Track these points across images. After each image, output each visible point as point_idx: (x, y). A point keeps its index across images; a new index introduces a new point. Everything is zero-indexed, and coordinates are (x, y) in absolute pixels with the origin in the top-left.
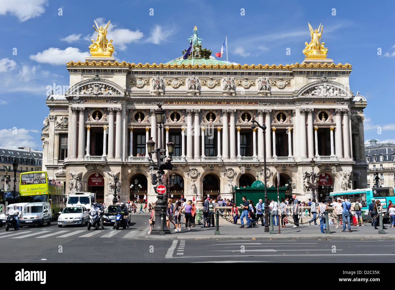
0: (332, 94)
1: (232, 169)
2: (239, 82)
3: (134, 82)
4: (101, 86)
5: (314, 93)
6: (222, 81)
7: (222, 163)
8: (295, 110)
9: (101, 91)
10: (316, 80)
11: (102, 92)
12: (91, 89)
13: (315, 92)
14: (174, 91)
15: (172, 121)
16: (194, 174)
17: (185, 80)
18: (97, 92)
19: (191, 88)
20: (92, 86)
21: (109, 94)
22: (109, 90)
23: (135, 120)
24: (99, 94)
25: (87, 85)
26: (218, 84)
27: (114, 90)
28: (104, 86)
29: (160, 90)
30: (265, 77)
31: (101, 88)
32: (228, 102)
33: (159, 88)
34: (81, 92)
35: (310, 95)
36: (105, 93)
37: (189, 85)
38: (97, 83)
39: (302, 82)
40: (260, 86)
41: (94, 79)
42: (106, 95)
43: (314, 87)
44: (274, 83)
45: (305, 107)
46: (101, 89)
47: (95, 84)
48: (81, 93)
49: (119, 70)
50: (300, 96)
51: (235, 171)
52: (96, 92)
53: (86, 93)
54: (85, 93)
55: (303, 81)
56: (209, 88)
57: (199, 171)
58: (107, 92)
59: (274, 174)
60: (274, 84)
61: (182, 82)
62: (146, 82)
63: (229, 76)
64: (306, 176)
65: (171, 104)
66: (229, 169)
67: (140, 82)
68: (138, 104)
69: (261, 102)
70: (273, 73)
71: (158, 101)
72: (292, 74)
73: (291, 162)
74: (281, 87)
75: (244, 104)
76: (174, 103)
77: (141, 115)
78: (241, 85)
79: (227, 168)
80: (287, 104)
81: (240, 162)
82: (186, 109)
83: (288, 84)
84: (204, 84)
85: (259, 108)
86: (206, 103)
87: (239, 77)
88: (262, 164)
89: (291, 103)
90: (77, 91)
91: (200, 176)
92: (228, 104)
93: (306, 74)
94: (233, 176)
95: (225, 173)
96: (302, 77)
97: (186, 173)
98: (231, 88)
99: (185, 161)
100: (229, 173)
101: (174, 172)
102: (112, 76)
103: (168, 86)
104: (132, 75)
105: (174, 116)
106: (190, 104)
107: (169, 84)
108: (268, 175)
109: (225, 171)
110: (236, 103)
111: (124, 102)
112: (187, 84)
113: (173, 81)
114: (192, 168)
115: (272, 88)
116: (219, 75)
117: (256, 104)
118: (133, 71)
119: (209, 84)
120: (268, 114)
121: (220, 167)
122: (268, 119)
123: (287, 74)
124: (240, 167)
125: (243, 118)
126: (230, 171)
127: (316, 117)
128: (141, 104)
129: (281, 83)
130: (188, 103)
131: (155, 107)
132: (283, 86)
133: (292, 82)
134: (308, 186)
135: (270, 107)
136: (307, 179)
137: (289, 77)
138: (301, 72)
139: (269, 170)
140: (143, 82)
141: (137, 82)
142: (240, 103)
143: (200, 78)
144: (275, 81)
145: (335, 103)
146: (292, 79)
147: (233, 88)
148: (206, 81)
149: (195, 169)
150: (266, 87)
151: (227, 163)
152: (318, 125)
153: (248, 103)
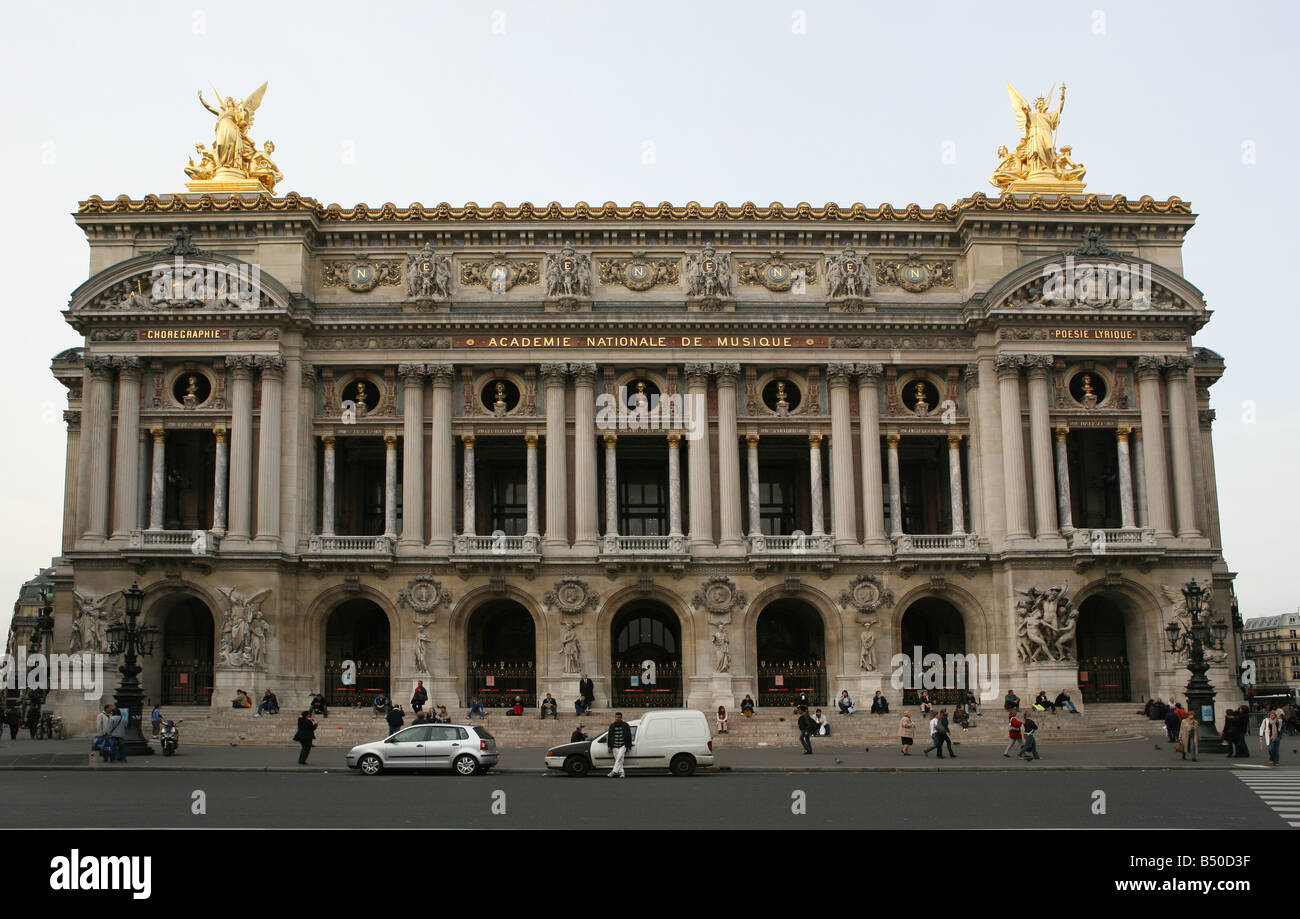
1: (725, 582)
2: (752, 270)
3: (337, 272)
6: (684, 266)
7: (686, 557)
8: (976, 367)
15: (488, 412)
16: (574, 600)
17: (537, 262)
19: (559, 287)
26: (666, 276)
29: (436, 297)
30: (854, 249)
32: (708, 333)
33: (434, 288)
34: (123, 298)
35: (1037, 304)
37: (550, 278)
40: (833, 280)
44: (890, 272)
48: (122, 304)
49: (275, 222)
50: (996, 310)
51: (738, 588)
53: (139, 302)
54: (135, 303)
55: (1004, 259)
56: (633, 289)
57: (592, 588)
59: (896, 602)
60: (887, 278)
61: (524, 271)
62: (385, 271)
63: (708, 244)
64: (1032, 603)
65: (481, 346)
66: (716, 581)
67: (362, 273)
68: (351, 348)
69: (839, 337)
70: (884, 237)
71: (427, 336)
72: (956, 240)
73: (968, 555)
74: (917, 287)
75: (771, 342)
76: (493, 341)
77: (365, 392)
78: (757, 280)
79: (706, 579)
80: (941, 343)
81: (759, 556)
82: (540, 362)
83: (945, 275)
84: (611, 276)
85: (833, 358)
86: (622, 341)
87: (750, 251)
88: (848, 561)
89: (958, 342)
90: (106, 299)
91: (599, 609)
92: (709, 345)
93: (1014, 236)
94: (731, 608)
95: (697, 597)
96: (1000, 247)
97: (540, 598)
98: (718, 287)
99: (533, 552)
100: (714, 595)
101: (496, 593)
102: (251, 248)
103: (470, 287)
104: (330, 246)
105: (497, 393)
106: (555, 342)
107: (476, 279)
108: (874, 604)
109: (700, 589)
110: (741, 341)
111: (295, 340)
112: (543, 278)
113: (492, 266)
114: (566, 578)
115: (881, 291)
116: (670, 244)
117: (820, 346)
118: (333, 234)
119: (634, 278)
120: (869, 380)
121: (678, 574)
122: (868, 397)
123: (939, 237)
124: (761, 573)
125: (770, 400)
126: (718, 591)
127: (1060, 390)
128: (363, 348)
129: (915, 273)
130: (549, 342)
131: (418, 356)
132: (926, 283)
133: (959, 270)
134: (1039, 640)
135: (874, 356)
136: (1039, 614)
137: (946, 250)
138: (996, 227)
139: (879, 585)
140: (375, 274)
141: (350, 273)
142: (757, 342)
143: (595, 256)
144: (893, 267)
145: (1134, 338)
146: (958, 259)
147: (728, 288)
148: (618, 265)
149: (577, 583)
150: (860, 284)
151: (708, 559)
152: (1069, 418)
153: (790, 342)
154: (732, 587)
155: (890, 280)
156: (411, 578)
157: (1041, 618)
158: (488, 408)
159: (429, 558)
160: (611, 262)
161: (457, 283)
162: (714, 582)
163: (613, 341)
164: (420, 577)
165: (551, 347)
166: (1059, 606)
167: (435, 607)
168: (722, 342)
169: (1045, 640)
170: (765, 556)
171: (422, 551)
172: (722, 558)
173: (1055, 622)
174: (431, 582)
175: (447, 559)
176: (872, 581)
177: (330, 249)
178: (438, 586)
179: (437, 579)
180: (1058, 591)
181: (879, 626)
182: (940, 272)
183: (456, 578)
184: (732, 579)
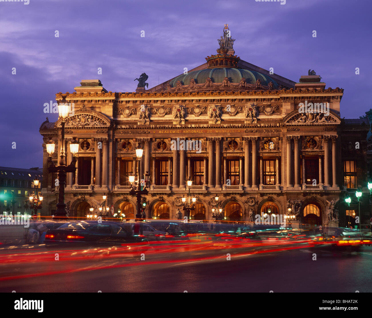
0: (319, 121)
3: (121, 111)
4: (88, 117)
5: (300, 120)
6: (209, 109)
7: (206, 191)
8: (282, 137)
11: (89, 123)
12: (79, 120)
14: (160, 120)
17: (171, 108)
18: (84, 123)
19: (176, 117)
20: (80, 117)
21: (96, 125)
22: (95, 121)
24: (86, 125)
25: (74, 117)
26: (204, 112)
27: (100, 120)
28: (90, 117)
30: (252, 104)
32: (214, 129)
36: (92, 124)
38: (84, 115)
39: (290, 108)
40: (246, 113)
43: (300, 113)
45: (290, 134)
48: (69, 124)
49: (106, 100)
54: (72, 124)
60: (261, 111)
61: (168, 111)
62: (133, 111)
65: (157, 133)
67: (127, 111)
68: (124, 134)
69: (247, 129)
70: (260, 100)
71: (144, 130)
72: (280, 100)
75: (229, 131)
76: (160, 132)
77: (128, 145)
78: (227, 112)
80: (274, 131)
81: (224, 191)
82: (172, 137)
84: (190, 112)
87: (226, 104)
89: (278, 130)
92: (214, 132)
93: (293, 100)
95: (209, 202)
97: (171, 202)
98: (217, 116)
99: (169, 190)
100: (213, 201)
101: (160, 200)
102: (100, 106)
103: (154, 115)
105: (161, 145)
106: (175, 132)
107: (156, 113)
110: (222, 131)
112: (173, 113)
113: (160, 109)
114: (177, 197)
115: (260, 115)
116: (205, 103)
117: (242, 132)
118: (120, 101)
119: (196, 113)
120: (254, 142)
121: (205, 196)
122: (254, 146)
123: (275, 99)
124: (225, 195)
125: (230, 146)
128: (128, 133)
129: (269, 109)
132: (272, 112)
133: (281, 108)
135: (256, 135)
137: (277, 103)
138: (288, 98)
139: (254, 199)
140: (130, 112)
141: (124, 111)
142: (226, 131)
143: (186, 106)
144: (263, 108)
146: (281, 105)
148: (192, 109)
149: (180, 198)
150: (253, 114)
151: (211, 192)
152: (306, 152)
153: (234, 131)
158: (159, 149)
162: (213, 198)
163: (190, 131)
166: (296, 206)
168: (217, 131)
170: (227, 191)
172: (215, 191)
173: (294, 210)
177: (119, 105)
182: (275, 109)
183: (151, 197)
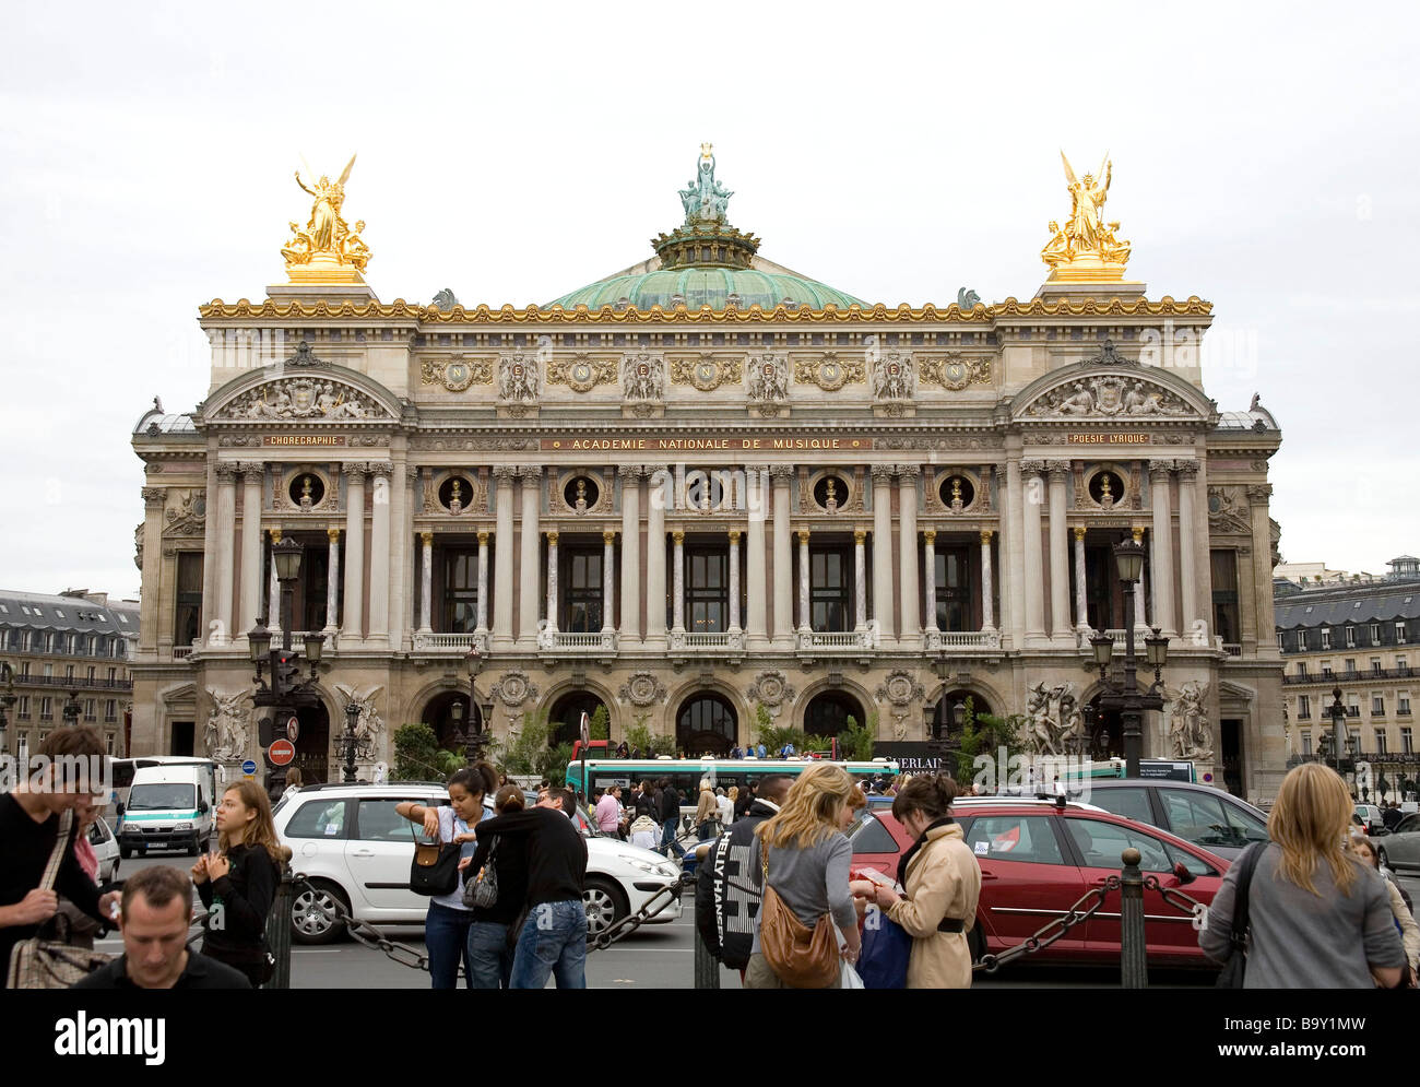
0: (1136, 408)
1: (777, 676)
2: (807, 370)
3: (435, 371)
4: (318, 387)
5: (1072, 407)
6: (747, 367)
7: (742, 653)
8: (1005, 467)
9: (320, 405)
10: (1077, 359)
11: (323, 408)
12: (286, 397)
13: (1075, 403)
14: (575, 403)
15: (571, 509)
16: (645, 694)
17: (615, 361)
18: (306, 408)
20: (289, 387)
21: (348, 415)
22: (346, 400)
23: (439, 503)
24: (313, 415)
25: (269, 385)
26: (731, 376)
27: (364, 401)
28: (329, 387)
29: (526, 400)
30: (898, 351)
31: (318, 395)
32: (766, 436)
33: (526, 391)
34: (250, 407)
35: (1056, 412)
36: (334, 411)
37: (629, 381)
38: (308, 378)
39: (1030, 366)
40: (878, 381)
41: (296, 364)
42: (336, 419)
43: (1070, 383)
44: (932, 370)
45: (1035, 455)
46: (321, 396)
47: (300, 379)
48: (250, 412)
49: (383, 329)
50: (1020, 417)
51: (787, 682)
52: (302, 409)
53: (265, 411)
54: (262, 413)
55: (1033, 361)
56: (700, 390)
57: (661, 681)
58: (340, 409)
59: (926, 696)
60: (929, 376)
61: (604, 371)
62: (479, 371)
63: (768, 347)
64: (1040, 700)
65: (565, 448)
66: (768, 675)
67: (457, 372)
68: (449, 450)
69: (882, 438)
70: (927, 336)
71: (518, 439)
72: (993, 338)
73: (989, 652)
74: (956, 385)
75: (821, 444)
76: (577, 444)
77: (459, 489)
78: (812, 379)
79: (759, 673)
80: (974, 444)
81: (806, 653)
82: (618, 464)
83: (983, 372)
84: (682, 376)
85: (877, 459)
86: (689, 444)
87: (806, 351)
88: (884, 657)
89: (990, 442)
90: (234, 406)
91: (666, 701)
92: (766, 447)
93: (1042, 338)
94: (781, 701)
95: (751, 690)
96: (1030, 349)
97: (615, 692)
98: (776, 390)
99: (611, 649)
100: (765, 688)
101: (576, 686)
102: (361, 351)
103: (555, 386)
104: (429, 345)
105: (578, 489)
106: (632, 445)
107: (560, 378)
108: (906, 698)
109: (754, 682)
110: (794, 442)
111: (400, 444)
112: (621, 378)
113: (574, 365)
114: (639, 673)
115: (923, 389)
116: (734, 344)
117: (866, 448)
118: (432, 335)
119: (701, 378)
120: (908, 480)
121: (736, 668)
122: (908, 496)
123: (977, 336)
124: (807, 668)
125: (821, 497)
126: (771, 684)
127: (1080, 490)
128: (461, 449)
129: (955, 371)
130: (626, 444)
131: (508, 457)
132: (964, 380)
133: (996, 366)
134: (1045, 736)
135: (913, 456)
136: (1044, 711)
137: (985, 348)
138: (1026, 330)
139: (911, 679)
140: (469, 373)
141: (446, 371)
142: (809, 444)
143: (667, 356)
144: (934, 365)
145: (1147, 441)
146: (995, 355)
147: (785, 390)
148: (687, 365)
149: (648, 676)
150: (903, 386)
151: (762, 654)
152: (1086, 518)
153: (838, 444)
154: (782, 680)
155: (933, 376)
156: (503, 673)
157: (1046, 715)
158: (571, 505)
159: (519, 654)
160: (681, 362)
161: (544, 383)
162: (766, 676)
163: (682, 443)
164: (511, 672)
165: (628, 449)
166: (1062, 704)
167: (524, 701)
168: (778, 444)
169: (1051, 736)
170: (811, 653)
171: (513, 648)
172: (774, 654)
173: (1058, 719)
174: (519, 676)
175: (536, 654)
176: (905, 675)
177: (429, 348)
178: (526, 680)
179: (525, 673)
180: (1062, 689)
181: (910, 718)
182: (978, 369)
183: (542, 673)
184: (783, 673)
